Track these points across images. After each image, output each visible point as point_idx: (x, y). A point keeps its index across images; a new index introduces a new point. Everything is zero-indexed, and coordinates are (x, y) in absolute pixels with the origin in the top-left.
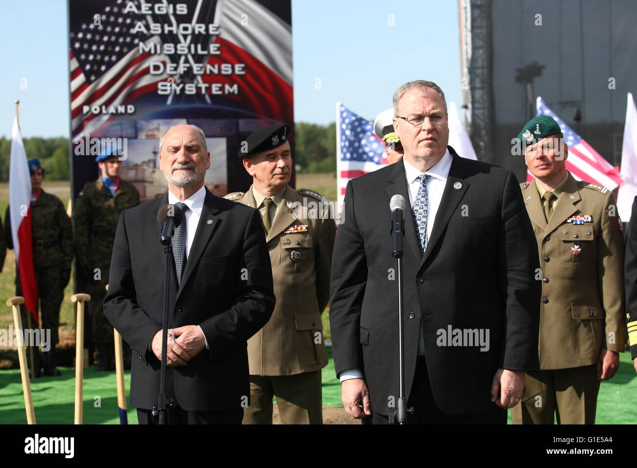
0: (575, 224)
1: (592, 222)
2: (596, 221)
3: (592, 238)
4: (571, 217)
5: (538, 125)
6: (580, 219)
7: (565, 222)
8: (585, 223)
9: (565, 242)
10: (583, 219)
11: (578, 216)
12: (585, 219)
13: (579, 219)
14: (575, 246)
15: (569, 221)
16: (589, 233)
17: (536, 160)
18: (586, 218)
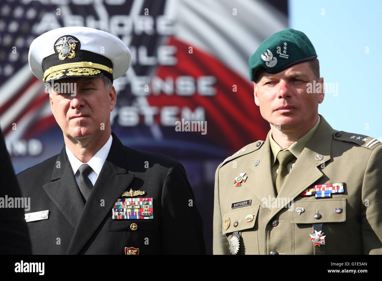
0: (317, 198)
1: (345, 192)
2: (352, 190)
3: (343, 218)
4: (312, 186)
5: (285, 44)
6: (326, 189)
7: (302, 195)
8: (333, 196)
9: (301, 226)
10: (330, 189)
11: (323, 186)
12: (334, 188)
13: (323, 190)
14: (315, 231)
15: (309, 193)
16: (338, 211)
17: (277, 99)
18: (336, 188)
